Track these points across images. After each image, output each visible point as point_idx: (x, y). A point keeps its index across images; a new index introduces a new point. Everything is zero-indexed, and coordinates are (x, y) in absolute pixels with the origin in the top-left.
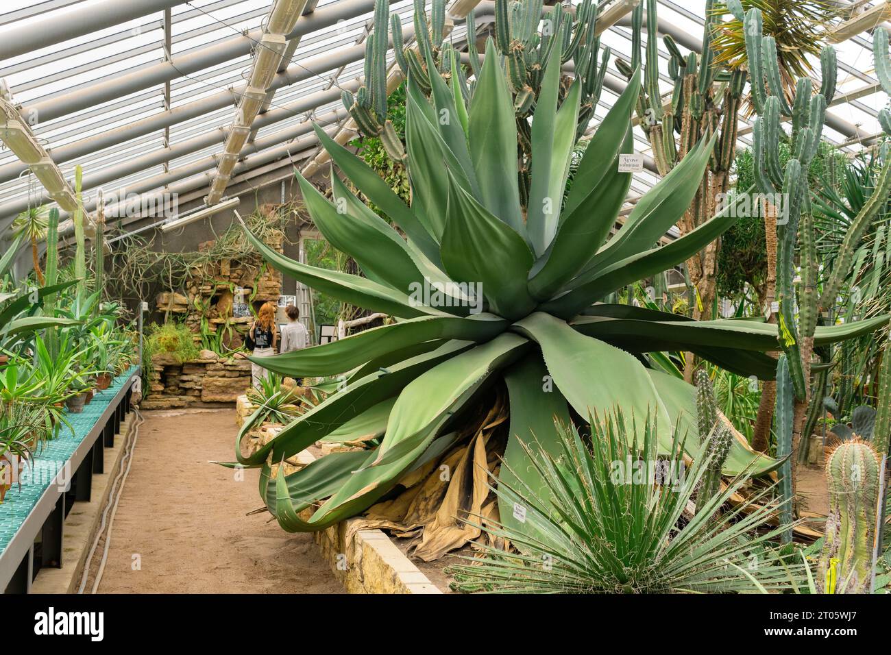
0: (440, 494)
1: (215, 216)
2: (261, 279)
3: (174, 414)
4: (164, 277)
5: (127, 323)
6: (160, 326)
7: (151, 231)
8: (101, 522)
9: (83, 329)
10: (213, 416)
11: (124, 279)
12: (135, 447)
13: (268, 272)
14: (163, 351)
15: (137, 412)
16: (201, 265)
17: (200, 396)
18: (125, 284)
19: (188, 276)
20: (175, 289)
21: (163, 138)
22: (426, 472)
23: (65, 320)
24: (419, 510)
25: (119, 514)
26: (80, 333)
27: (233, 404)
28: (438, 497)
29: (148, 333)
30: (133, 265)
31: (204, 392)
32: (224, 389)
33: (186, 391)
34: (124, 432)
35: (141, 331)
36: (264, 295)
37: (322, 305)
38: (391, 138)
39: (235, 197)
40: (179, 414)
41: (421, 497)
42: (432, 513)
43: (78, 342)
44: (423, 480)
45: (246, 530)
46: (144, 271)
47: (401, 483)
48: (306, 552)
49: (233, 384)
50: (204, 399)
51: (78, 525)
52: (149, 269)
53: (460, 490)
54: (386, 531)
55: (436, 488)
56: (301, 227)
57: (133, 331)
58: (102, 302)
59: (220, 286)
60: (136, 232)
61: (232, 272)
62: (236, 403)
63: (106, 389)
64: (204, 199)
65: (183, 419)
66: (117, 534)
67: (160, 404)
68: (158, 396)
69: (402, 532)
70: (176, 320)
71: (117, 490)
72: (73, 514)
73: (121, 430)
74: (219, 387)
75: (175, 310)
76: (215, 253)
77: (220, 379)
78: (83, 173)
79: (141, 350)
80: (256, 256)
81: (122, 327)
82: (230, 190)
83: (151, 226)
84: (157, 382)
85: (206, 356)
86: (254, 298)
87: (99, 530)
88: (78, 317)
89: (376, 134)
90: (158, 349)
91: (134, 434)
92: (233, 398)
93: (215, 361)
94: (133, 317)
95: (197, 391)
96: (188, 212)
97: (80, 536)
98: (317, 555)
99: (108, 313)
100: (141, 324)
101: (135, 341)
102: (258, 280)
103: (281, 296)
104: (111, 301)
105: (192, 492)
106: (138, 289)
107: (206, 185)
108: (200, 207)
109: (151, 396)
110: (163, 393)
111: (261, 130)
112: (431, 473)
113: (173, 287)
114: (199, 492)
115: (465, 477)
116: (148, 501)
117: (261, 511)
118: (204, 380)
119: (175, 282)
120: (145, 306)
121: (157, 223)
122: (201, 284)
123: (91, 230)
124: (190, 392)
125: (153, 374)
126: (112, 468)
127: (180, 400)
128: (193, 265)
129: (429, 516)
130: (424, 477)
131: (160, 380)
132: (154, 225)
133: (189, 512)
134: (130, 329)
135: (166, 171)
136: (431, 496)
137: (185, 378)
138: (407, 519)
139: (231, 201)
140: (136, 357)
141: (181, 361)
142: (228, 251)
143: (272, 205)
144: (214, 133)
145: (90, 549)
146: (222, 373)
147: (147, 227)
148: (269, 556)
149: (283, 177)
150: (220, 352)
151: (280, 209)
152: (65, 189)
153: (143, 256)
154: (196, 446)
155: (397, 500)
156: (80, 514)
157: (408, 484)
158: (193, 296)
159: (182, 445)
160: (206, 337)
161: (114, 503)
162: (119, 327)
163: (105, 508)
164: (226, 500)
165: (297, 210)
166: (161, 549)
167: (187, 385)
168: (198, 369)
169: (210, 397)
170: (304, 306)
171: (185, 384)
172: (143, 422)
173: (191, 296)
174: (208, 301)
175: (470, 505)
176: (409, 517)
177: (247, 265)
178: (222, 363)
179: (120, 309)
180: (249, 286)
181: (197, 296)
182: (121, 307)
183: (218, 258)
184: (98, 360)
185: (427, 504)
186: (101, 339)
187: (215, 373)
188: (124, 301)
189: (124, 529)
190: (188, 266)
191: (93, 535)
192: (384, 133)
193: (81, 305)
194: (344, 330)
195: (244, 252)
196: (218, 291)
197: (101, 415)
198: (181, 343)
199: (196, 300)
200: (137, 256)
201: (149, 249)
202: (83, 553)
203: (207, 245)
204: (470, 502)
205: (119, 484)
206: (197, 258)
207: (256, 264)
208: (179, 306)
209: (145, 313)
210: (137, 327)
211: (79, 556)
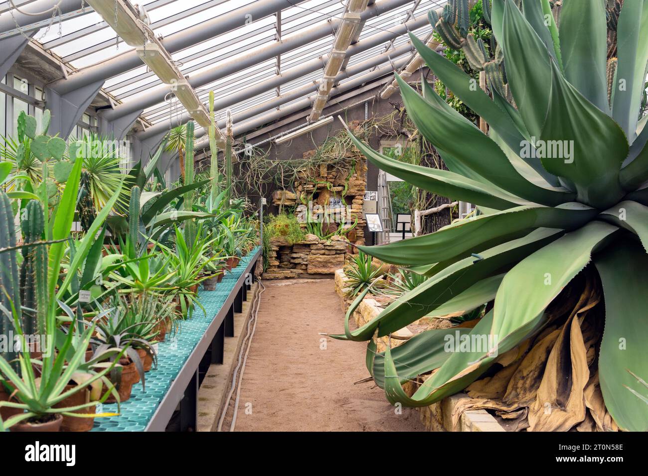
0: (536, 373)
1: (315, 131)
2: (351, 179)
3: (287, 284)
4: (278, 179)
5: (251, 214)
6: (275, 216)
7: (268, 144)
8: (232, 381)
9: (215, 220)
10: (317, 285)
11: (248, 181)
12: (258, 311)
13: (356, 173)
14: (278, 235)
15: (260, 281)
16: (305, 169)
17: (306, 269)
18: (249, 185)
19: (296, 177)
20: (286, 188)
21: (276, 68)
22: (522, 352)
23: (200, 214)
24: (517, 388)
25: (246, 373)
26: (213, 223)
27: (332, 275)
28: (535, 376)
29: (267, 222)
30: (254, 170)
31: (309, 266)
32: (325, 264)
33: (295, 266)
34: (250, 299)
35: (262, 220)
36: (353, 191)
37: (396, 198)
38: (473, 49)
39: (330, 116)
40: (291, 283)
41: (518, 376)
42: (531, 392)
43: (211, 231)
44: (519, 359)
45: (352, 393)
46: (263, 174)
47: (499, 362)
48: (408, 418)
49: (332, 260)
50: (309, 271)
51: (212, 387)
52: (267, 173)
53: (557, 371)
54: (491, 412)
55: (533, 367)
56: (381, 138)
57: (256, 220)
58: (233, 198)
59: (319, 185)
60: (256, 145)
61: (328, 174)
62: (334, 274)
63: (235, 267)
64: (307, 118)
65: (294, 287)
66: (245, 393)
67: (277, 275)
68: (275, 270)
69: (506, 412)
70: (287, 211)
71: (245, 350)
72: (209, 376)
73: (247, 297)
74: (320, 262)
75: (286, 204)
76: (316, 160)
77: (321, 256)
78: (215, 98)
79: (262, 235)
80: (347, 161)
81: (248, 217)
82: (326, 110)
83: (267, 140)
84: (274, 259)
85: (311, 239)
86: (346, 193)
87: (230, 389)
88: (211, 211)
89: (459, 46)
90: (274, 234)
91: (257, 301)
92: (331, 271)
93: (317, 243)
94: (255, 210)
95: (304, 266)
96: (295, 128)
97: (214, 399)
98: (417, 421)
99: (235, 207)
100: (262, 215)
101: (257, 228)
102: (348, 180)
103: (366, 192)
104: (239, 197)
105: (304, 353)
106: (259, 188)
107: (308, 107)
108: (304, 125)
109: (270, 270)
110: (279, 267)
111: (352, 59)
112: (527, 353)
113: (284, 186)
114: (310, 352)
115: (561, 358)
116: (269, 360)
117: (367, 381)
118: (309, 257)
119: (286, 182)
120: (264, 201)
121: (272, 138)
122: (305, 184)
123: (223, 143)
124: (299, 266)
125: (271, 253)
126: (241, 330)
127: (291, 272)
128: (299, 169)
129: (527, 395)
130: (520, 357)
131: (276, 257)
132: (270, 139)
133: (303, 372)
134: (254, 219)
135: (278, 95)
136: (528, 375)
137: (295, 255)
138: (506, 397)
139: (327, 119)
140: (258, 240)
141: (291, 243)
142: (325, 158)
143: (358, 121)
144: (315, 61)
145: (222, 409)
146: (323, 251)
147: (265, 141)
148: (375, 422)
149: (366, 100)
150: (321, 235)
151: (365, 124)
152: (200, 108)
153: (262, 163)
154: (305, 310)
155: (495, 377)
156: (214, 376)
157: (505, 363)
158: (299, 192)
159: (294, 310)
160: (310, 224)
161: (242, 362)
162: (245, 217)
163: (235, 368)
164: (332, 361)
165: (377, 125)
166: (281, 410)
167: (296, 261)
168: (304, 249)
169: (314, 270)
170: (384, 199)
171: (295, 260)
172: (264, 290)
173: (298, 193)
174: (311, 196)
175: (569, 386)
176: (509, 395)
177: (340, 168)
178: (323, 244)
179: (246, 204)
180: (341, 184)
181: (303, 193)
182: (247, 202)
183: (318, 163)
184: (228, 245)
185: (525, 383)
186: (230, 227)
187: (317, 251)
188: (249, 197)
189: (251, 388)
190: (295, 170)
191: (225, 396)
192: (467, 45)
193: (214, 201)
194: (419, 217)
195: (338, 158)
196: (318, 189)
197: (230, 293)
198: (291, 229)
199: (302, 196)
200: (257, 163)
201: (265, 158)
202: (216, 417)
203: (309, 154)
204: (569, 384)
205: (247, 345)
206: (302, 163)
207: (347, 167)
208: (289, 201)
209: (264, 206)
210: (259, 216)
211: (212, 421)
